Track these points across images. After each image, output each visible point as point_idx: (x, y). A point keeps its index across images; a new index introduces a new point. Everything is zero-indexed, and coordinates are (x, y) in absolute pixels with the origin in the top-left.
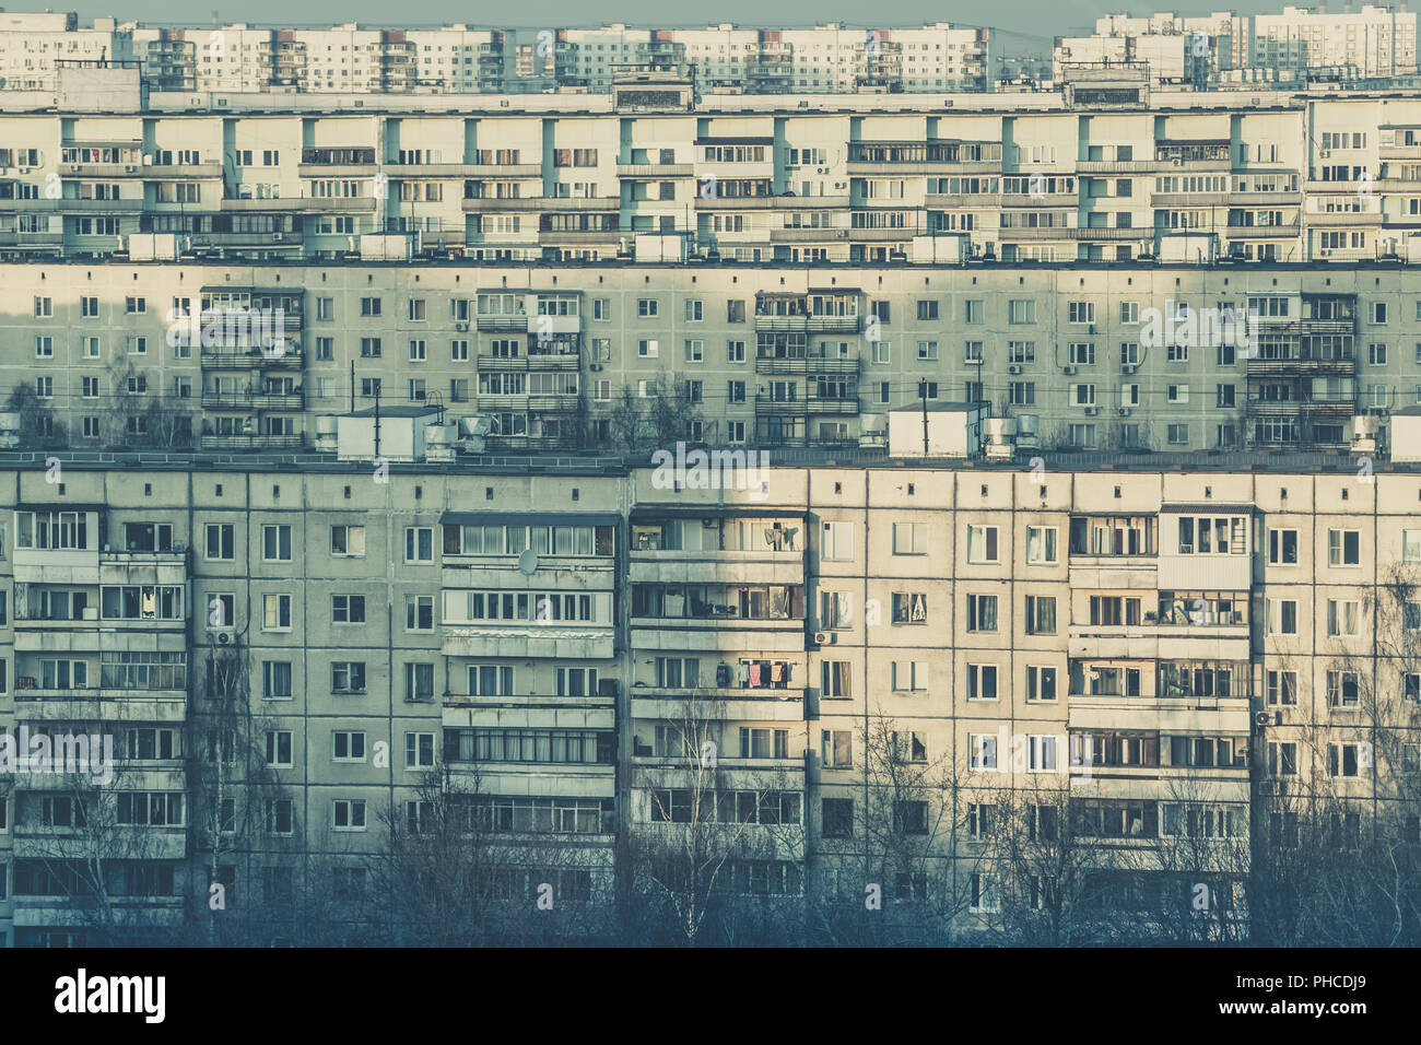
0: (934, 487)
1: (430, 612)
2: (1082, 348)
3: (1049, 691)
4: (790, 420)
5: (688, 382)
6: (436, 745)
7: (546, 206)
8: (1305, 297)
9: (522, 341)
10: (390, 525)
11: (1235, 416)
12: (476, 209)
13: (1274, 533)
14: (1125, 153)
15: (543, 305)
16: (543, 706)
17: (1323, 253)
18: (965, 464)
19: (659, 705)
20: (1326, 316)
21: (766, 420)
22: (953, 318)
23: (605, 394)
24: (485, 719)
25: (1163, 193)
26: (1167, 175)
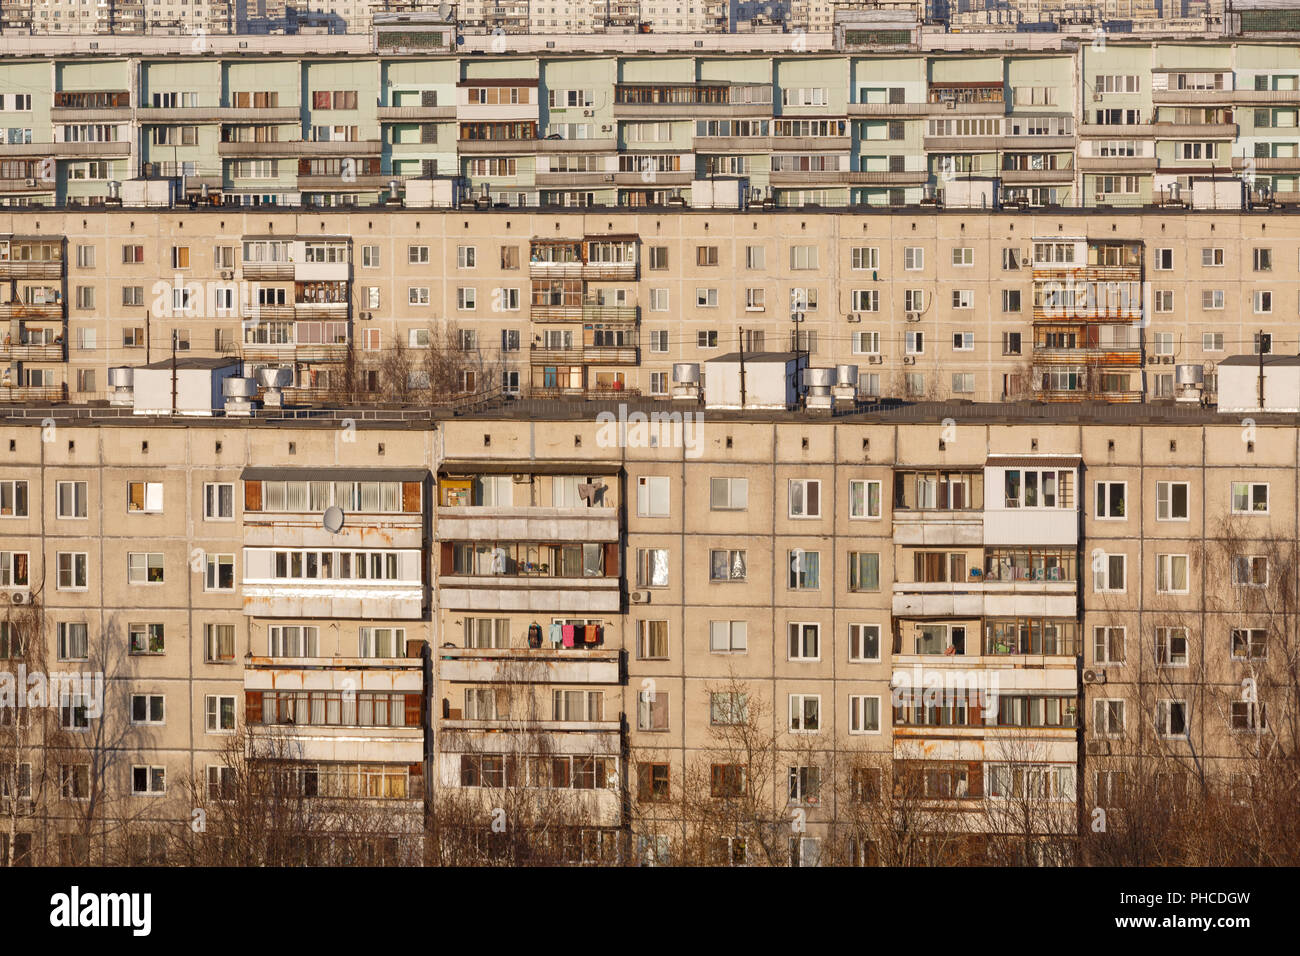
0: (753, 441)
1: (231, 571)
2: (865, 295)
3: (871, 650)
4: (566, 370)
5: (461, 331)
6: (239, 709)
7: (304, 150)
8: (1091, 242)
9: (290, 289)
10: (189, 481)
11: (1025, 365)
12: (234, 153)
13: (1101, 487)
14: (897, 95)
15: (309, 252)
16: (348, 668)
17: (1098, 198)
18: (786, 416)
19: (468, 667)
20: (1112, 262)
21: (541, 370)
22: (734, 265)
23: (375, 343)
24: (288, 681)
25: (936, 136)
26: (940, 118)
